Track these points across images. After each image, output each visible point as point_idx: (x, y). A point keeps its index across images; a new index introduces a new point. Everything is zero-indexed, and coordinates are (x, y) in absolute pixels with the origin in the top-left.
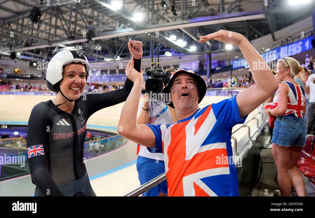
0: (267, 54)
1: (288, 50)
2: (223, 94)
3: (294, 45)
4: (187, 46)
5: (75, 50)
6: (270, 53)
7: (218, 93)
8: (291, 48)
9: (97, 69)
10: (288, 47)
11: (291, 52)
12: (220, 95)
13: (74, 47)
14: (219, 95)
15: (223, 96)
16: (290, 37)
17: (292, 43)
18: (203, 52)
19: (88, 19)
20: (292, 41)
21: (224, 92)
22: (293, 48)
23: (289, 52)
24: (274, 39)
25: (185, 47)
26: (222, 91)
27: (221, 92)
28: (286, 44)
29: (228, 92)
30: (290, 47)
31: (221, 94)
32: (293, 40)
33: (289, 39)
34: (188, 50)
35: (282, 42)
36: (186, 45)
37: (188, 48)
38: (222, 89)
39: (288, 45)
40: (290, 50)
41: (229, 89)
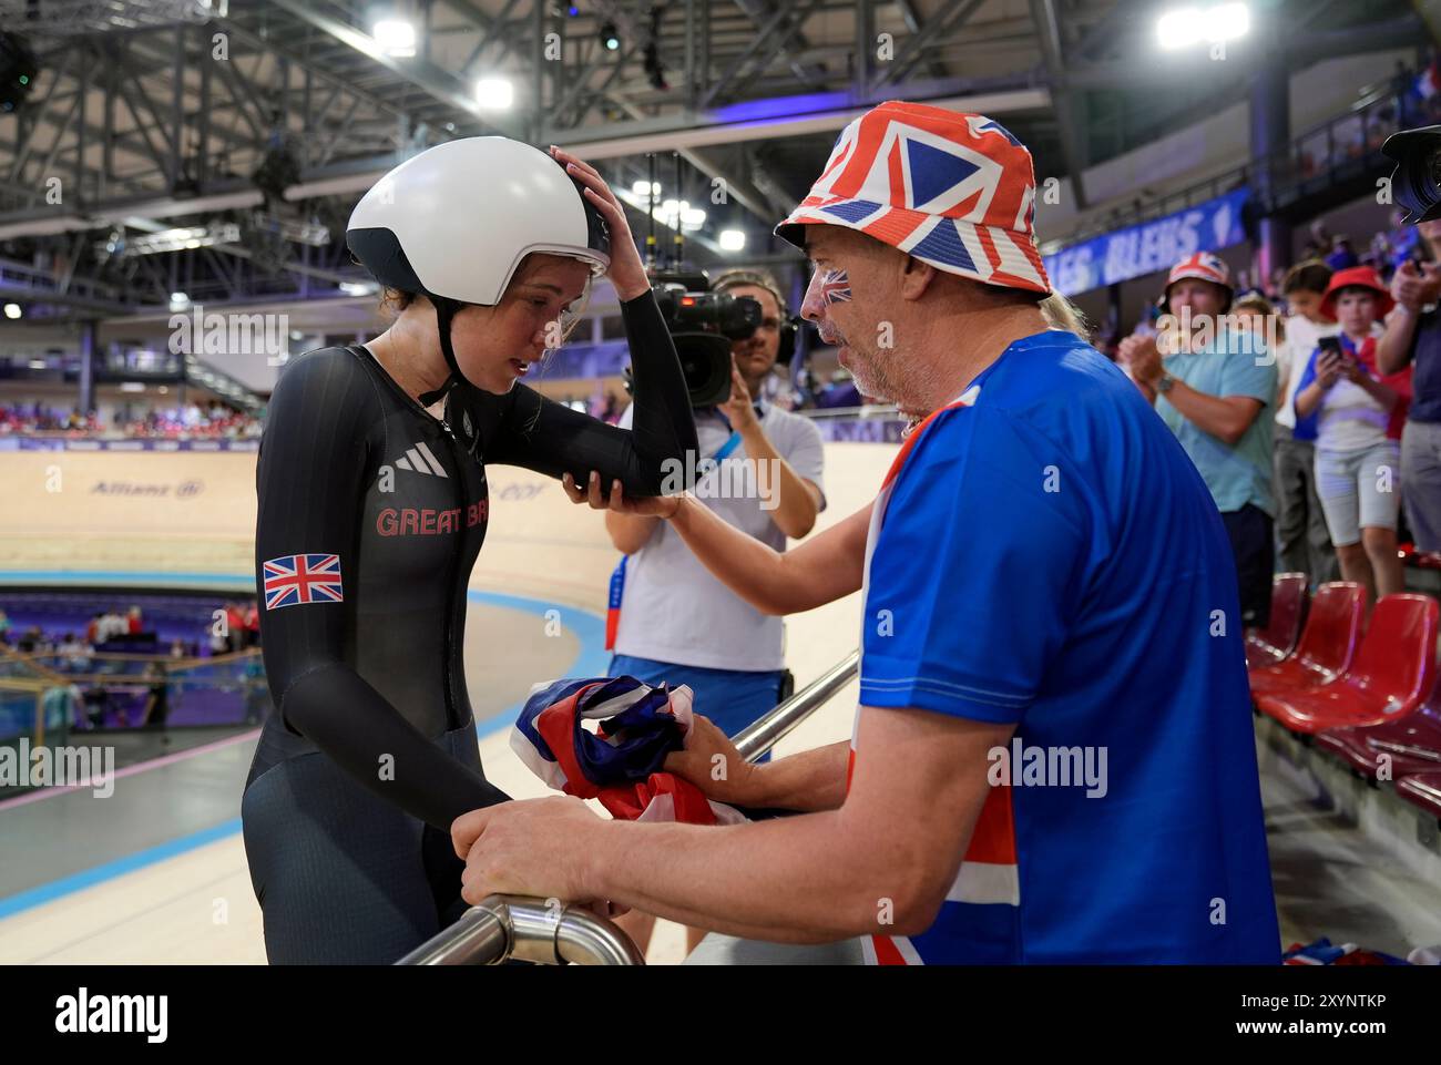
0: (1051, 264)
1: (1139, 246)
2: (861, 433)
3: (1165, 226)
4: (708, 230)
5: (209, 242)
6: (1066, 258)
7: (842, 432)
8: (1155, 239)
9: (309, 332)
10: (1141, 236)
11: (1154, 257)
12: (851, 439)
13: (199, 232)
14: (847, 438)
15: (861, 440)
16: (1148, 193)
17: (1155, 220)
18: (775, 257)
19: (264, 103)
20: (1156, 211)
21: (869, 426)
22: (1162, 238)
23: (1145, 256)
24: (1081, 202)
25: (701, 232)
26: (861, 423)
27: (853, 425)
28: (1131, 221)
29: (886, 425)
30: (1148, 233)
31: (856, 433)
32: (1163, 203)
33: (1146, 200)
34: (712, 246)
35: (1115, 213)
36: (704, 224)
37: (713, 236)
38: (857, 415)
39: (1140, 226)
40: (1148, 249)
41: (886, 413)
